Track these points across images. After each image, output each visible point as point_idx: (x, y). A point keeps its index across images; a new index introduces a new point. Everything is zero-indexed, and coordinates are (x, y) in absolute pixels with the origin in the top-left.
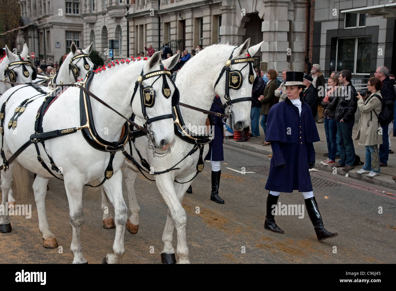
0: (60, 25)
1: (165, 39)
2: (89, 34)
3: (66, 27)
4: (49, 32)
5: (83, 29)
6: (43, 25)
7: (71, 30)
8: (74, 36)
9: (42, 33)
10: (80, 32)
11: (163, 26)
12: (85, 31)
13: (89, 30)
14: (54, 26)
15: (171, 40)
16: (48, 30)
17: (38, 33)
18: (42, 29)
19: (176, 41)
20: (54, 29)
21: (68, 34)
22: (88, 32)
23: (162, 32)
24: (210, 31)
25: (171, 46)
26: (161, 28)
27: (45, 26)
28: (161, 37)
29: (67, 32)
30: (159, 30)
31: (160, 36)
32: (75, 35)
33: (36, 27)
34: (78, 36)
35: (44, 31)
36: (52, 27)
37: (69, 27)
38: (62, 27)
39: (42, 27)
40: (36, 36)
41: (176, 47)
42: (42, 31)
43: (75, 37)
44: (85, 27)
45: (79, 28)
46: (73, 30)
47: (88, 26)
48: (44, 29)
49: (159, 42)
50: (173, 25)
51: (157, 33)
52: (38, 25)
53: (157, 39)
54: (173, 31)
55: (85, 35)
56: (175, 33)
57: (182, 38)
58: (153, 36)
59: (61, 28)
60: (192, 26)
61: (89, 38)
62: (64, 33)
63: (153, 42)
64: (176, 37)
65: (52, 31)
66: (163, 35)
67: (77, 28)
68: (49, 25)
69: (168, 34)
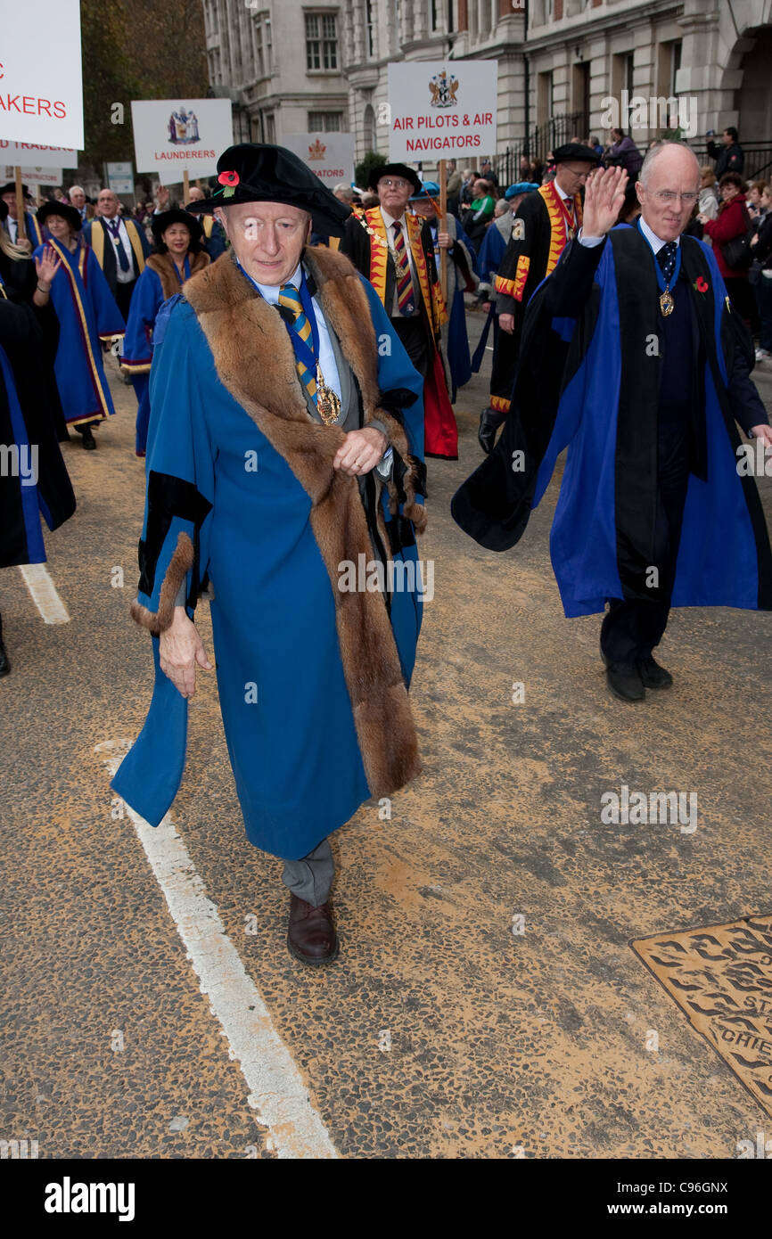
0: (296, 100)
1: (539, 115)
2: (361, 116)
3: (310, 104)
4: (271, 118)
5: (348, 106)
6: (259, 101)
7: (321, 109)
8: (327, 123)
9: (256, 122)
10: (339, 114)
11: (534, 83)
12: (351, 109)
13: (362, 107)
14: (283, 103)
15: (555, 115)
16: (270, 113)
17: (249, 121)
18: (255, 113)
19: (567, 117)
20: (283, 109)
21: (314, 120)
22: (360, 111)
23: (534, 98)
24: (651, 84)
25: (554, 131)
26: (530, 87)
27: (263, 105)
28: (531, 111)
29: (312, 115)
30: (527, 92)
31: (527, 107)
32: (331, 120)
33: (245, 107)
34: (337, 123)
35: (262, 117)
36: (279, 105)
37: (316, 103)
38: (301, 103)
39: (256, 107)
40: (244, 129)
41: (567, 133)
42: (258, 117)
43: (331, 126)
44: (351, 100)
45: (340, 103)
46: (326, 109)
47: (358, 96)
48: (261, 111)
49: (527, 123)
50: (559, 77)
51: (520, 100)
52: (247, 101)
53: (519, 116)
54: (559, 93)
55: (352, 119)
56: (563, 96)
57: (581, 109)
58: (512, 108)
59: (299, 107)
60: (607, 75)
61: (361, 126)
62: (304, 117)
63: (511, 123)
64: (567, 108)
65: (276, 113)
66: (536, 104)
67: (335, 103)
68: (270, 102)
69: (547, 102)
